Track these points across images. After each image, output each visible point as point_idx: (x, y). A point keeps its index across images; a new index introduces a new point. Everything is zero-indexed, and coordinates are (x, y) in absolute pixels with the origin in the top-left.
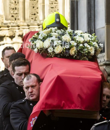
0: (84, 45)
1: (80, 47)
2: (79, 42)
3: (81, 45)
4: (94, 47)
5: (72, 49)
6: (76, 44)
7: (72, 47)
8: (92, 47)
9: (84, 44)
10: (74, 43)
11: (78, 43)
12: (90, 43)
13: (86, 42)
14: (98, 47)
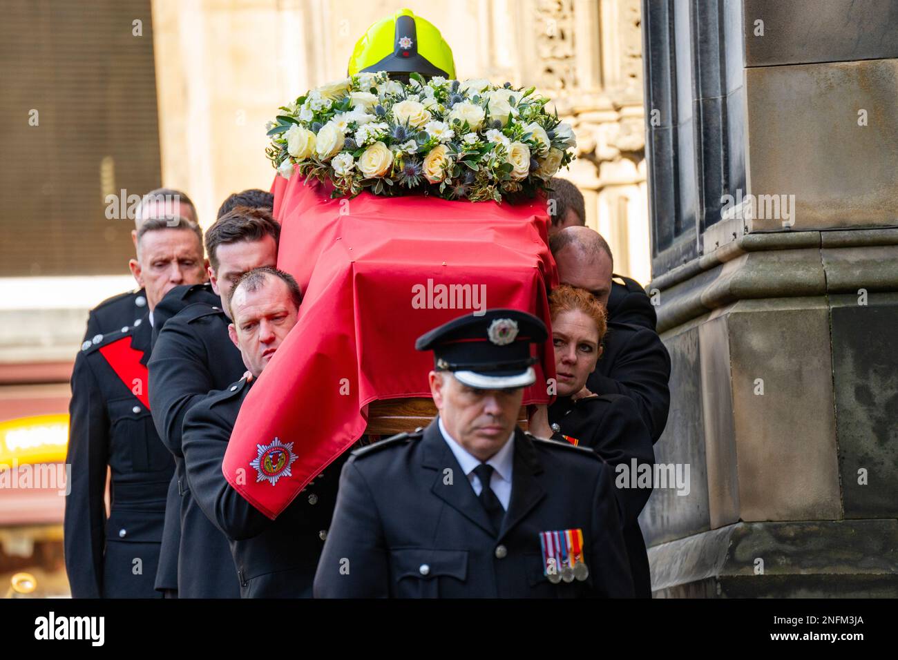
0: (483, 138)
1: (466, 146)
2: (462, 125)
3: (471, 139)
4: (529, 141)
5: (432, 154)
6: (449, 134)
7: (433, 147)
8: (517, 144)
9: (484, 131)
10: (441, 131)
11: (461, 128)
12: (512, 129)
13: (497, 125)
14: (547, 142)
